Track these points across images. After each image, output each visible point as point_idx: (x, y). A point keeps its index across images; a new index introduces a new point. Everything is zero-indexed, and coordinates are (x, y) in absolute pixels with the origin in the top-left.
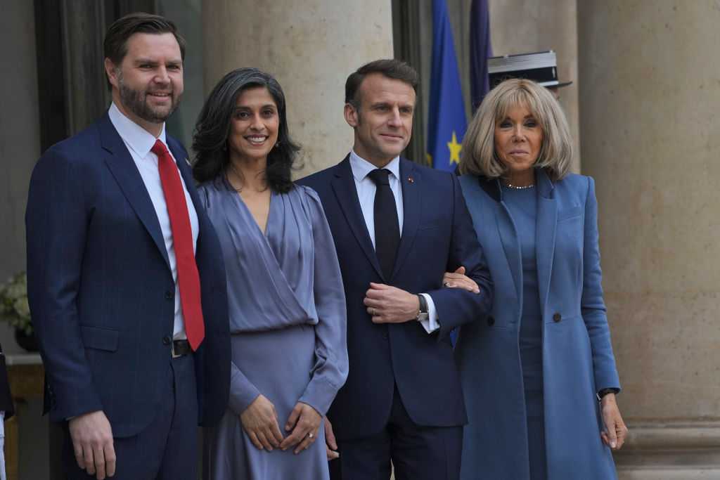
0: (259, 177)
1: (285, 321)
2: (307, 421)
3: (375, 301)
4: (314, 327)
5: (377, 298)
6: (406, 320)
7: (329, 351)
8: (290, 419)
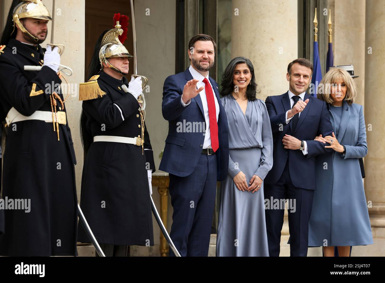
0: (244, 95)
1: (251, 145)
2: (257, 182)
3: (285, 141)
4: (261, 149)
5: (287, 140)
6: (296, 149)
7: (266, 158)
8: (251, 181)
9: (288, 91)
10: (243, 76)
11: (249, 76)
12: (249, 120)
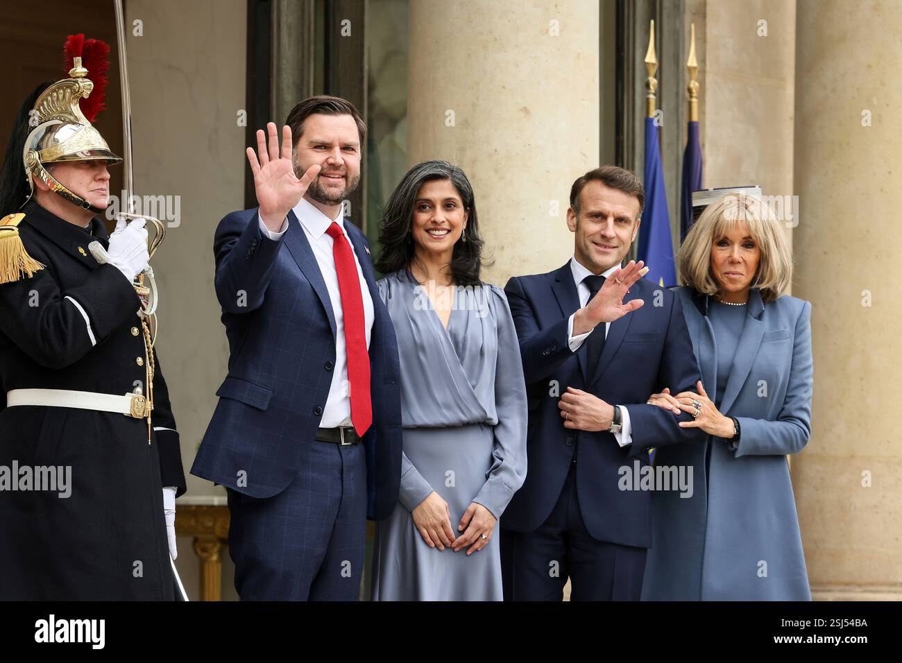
0: (444, 271)
1: (464, 418)
2: (481, 522)
3: (569, 405)
4: (494, 428)
5: (572, 402)
6: (598, 429)
7: (507, 453)
8: (464, 520)
9: (570, 260)
10: (441, 215)
11: (458, 215)
12: (459, 346)
